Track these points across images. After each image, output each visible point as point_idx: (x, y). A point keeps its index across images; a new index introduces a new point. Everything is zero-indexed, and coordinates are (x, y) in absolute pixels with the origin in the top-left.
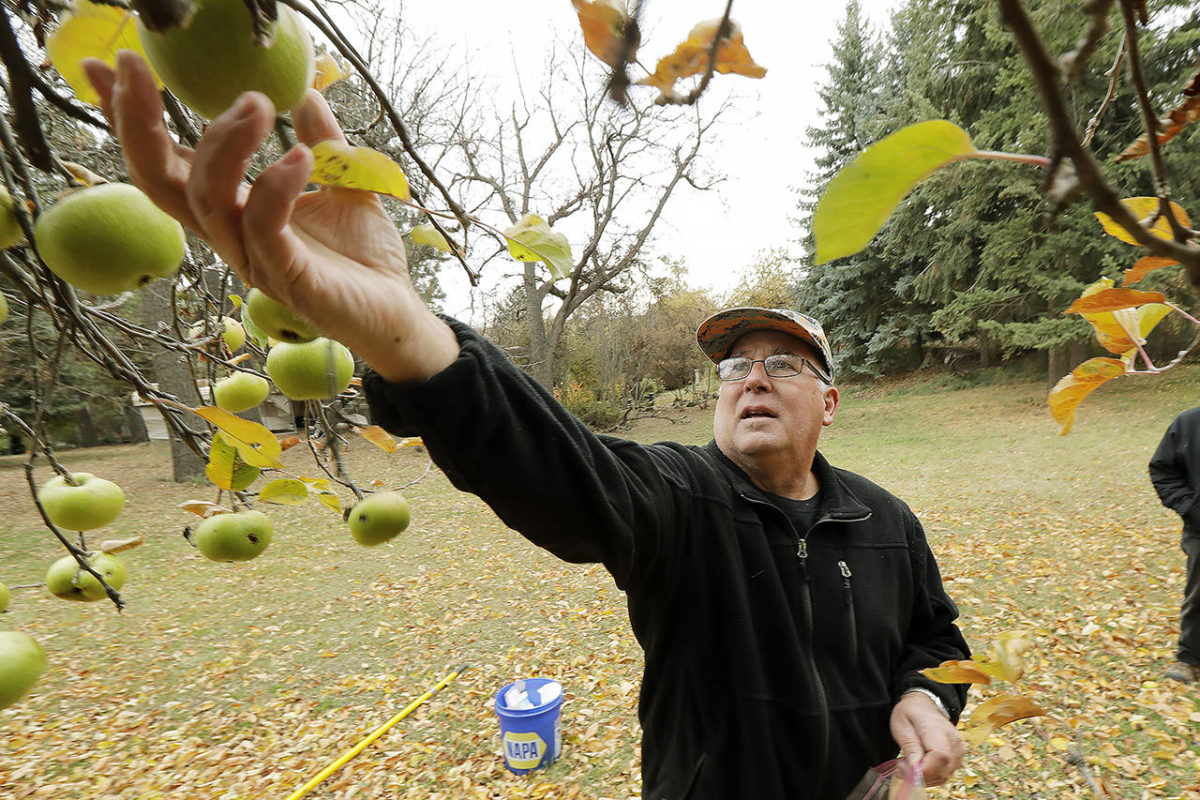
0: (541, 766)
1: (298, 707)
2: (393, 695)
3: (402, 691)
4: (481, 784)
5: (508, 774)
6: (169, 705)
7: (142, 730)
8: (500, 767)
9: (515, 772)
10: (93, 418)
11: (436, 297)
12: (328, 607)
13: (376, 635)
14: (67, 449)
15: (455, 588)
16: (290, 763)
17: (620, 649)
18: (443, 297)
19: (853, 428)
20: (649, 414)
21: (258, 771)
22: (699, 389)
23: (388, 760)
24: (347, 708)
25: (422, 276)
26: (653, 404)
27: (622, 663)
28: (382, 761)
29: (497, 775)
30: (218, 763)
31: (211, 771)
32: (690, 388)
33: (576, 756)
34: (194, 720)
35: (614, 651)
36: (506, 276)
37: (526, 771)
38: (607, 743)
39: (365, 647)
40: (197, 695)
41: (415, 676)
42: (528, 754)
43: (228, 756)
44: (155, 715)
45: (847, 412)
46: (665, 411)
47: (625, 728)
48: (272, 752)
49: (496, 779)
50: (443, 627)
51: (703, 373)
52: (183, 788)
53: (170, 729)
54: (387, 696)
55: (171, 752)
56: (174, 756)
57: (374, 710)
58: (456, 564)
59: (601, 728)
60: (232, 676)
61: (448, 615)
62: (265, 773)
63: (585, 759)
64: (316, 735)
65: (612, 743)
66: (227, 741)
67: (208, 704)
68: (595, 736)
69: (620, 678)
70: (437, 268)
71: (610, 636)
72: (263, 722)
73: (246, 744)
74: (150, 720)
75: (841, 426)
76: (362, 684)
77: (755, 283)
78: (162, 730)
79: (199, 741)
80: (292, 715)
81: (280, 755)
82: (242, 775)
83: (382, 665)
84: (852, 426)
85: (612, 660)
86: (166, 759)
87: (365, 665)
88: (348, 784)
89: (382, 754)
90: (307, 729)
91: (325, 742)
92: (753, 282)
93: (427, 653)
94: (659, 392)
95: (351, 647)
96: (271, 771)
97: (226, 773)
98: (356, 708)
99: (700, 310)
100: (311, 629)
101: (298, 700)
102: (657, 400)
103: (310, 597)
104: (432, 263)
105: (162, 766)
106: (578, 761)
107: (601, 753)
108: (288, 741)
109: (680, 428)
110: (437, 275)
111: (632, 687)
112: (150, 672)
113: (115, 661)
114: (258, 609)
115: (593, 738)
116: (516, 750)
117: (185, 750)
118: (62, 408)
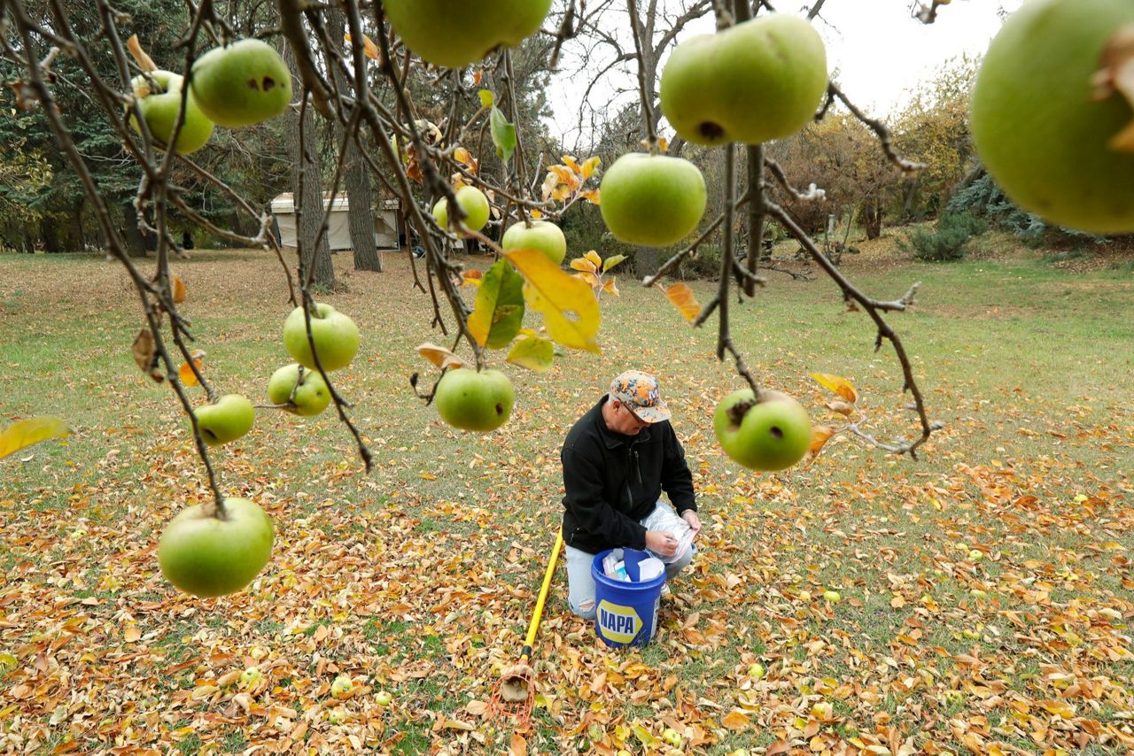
0: (634, 643)
1: (402, 522)
2: (486, 531)
3: (495, 528)
4: (572, 645)
5: (599, 642)
6: (300, 494)
7: (280, 513)
8: (592, 632)
9: (608, 642)
10: (241, 222)
11: (542, 114)
12: (428, 429)
13: (471, 465)
14: (222, 248)
15: (546, 431)
16: (396, 574)
17: (725, 535)
18: (550, 114)
19: (1050, 309)
20: (766, 264)
21: (369, 575)
22: (832, 239)
23: (482, 596)
24: (445, 533)
25: (531, 90)
26: (770, 253)
27: (727, 550)
28: (477, 595)
29: (588, 641)
30: (338, 558)
31: (331, 564)
32: (822, 237)
33: (674, 643)
34: (318, 514)
35: (718, 535)
36: (620, 91)
37: (619, 645)
38: (709, 638)
39: (460, 476)
40: (320, 490)
41: (507, 516)
42: (623, 629)
43: (345, 554)
44: (289, 501)
45: (1042, 286)
46: (784, 262)
47: (730, 626)
48: (380, 560)
49: (587, 644)
50: (535, 471)
51: (840, 219)
52: (311, 574)
53: (301, 517)
54: (482, 530)
55: (302, 538)
56: (304, 542)
57: (469, 542)
58: (547, 406)
59: (703, 618)
60: (349, 480)
61: (540, 459)
62: (375, 578)
63: (684, 650)
64: (418, 554)
65: (715, 640)
66: (345, 539)
67: (329, 501)
68: (696, 626)
69: (726, 568)
70: (546, 82)
71: (714, 517)
72: (374, 529)
73: (359, 546)
74: (285, 505)
75: (1030, 304)
76: (458, 512)
77: (932, 106)
78: (294, 517)
79: (323, 534)
80: (397, 529)
81: (388, 565)
82: (357, 575)
83: (476, 497)
84: (1048, 305)
85: (715, 545)
86: (298, 544)
87: (461, 495)
88: (446, 609)
89: (477, 589)
90: (410, 545)
91: (426, 563)
92: (930, 104)
93: (519, 496)
94: (779, 239)
95: (447, 474)
96: (381, 578)
97: (344, 570)
98: (454, 536)
99: (850, 139)
100: (413, 448)
101: (402, 515)
102: (776, 248)
103: (412, 416)
104: (541, 75)
105: (294, 549)
106: (676, 649)
107: (702, 648)
108: (394, 553)
109: (803, 285)
110: (546, 89)
111: (739, 581)
112: (285, 461)
113: (259, 445)
114: (368, 420)
115: (693, 629)
116: (611, 621)
117: (312, 539)
118: (220, 211)
